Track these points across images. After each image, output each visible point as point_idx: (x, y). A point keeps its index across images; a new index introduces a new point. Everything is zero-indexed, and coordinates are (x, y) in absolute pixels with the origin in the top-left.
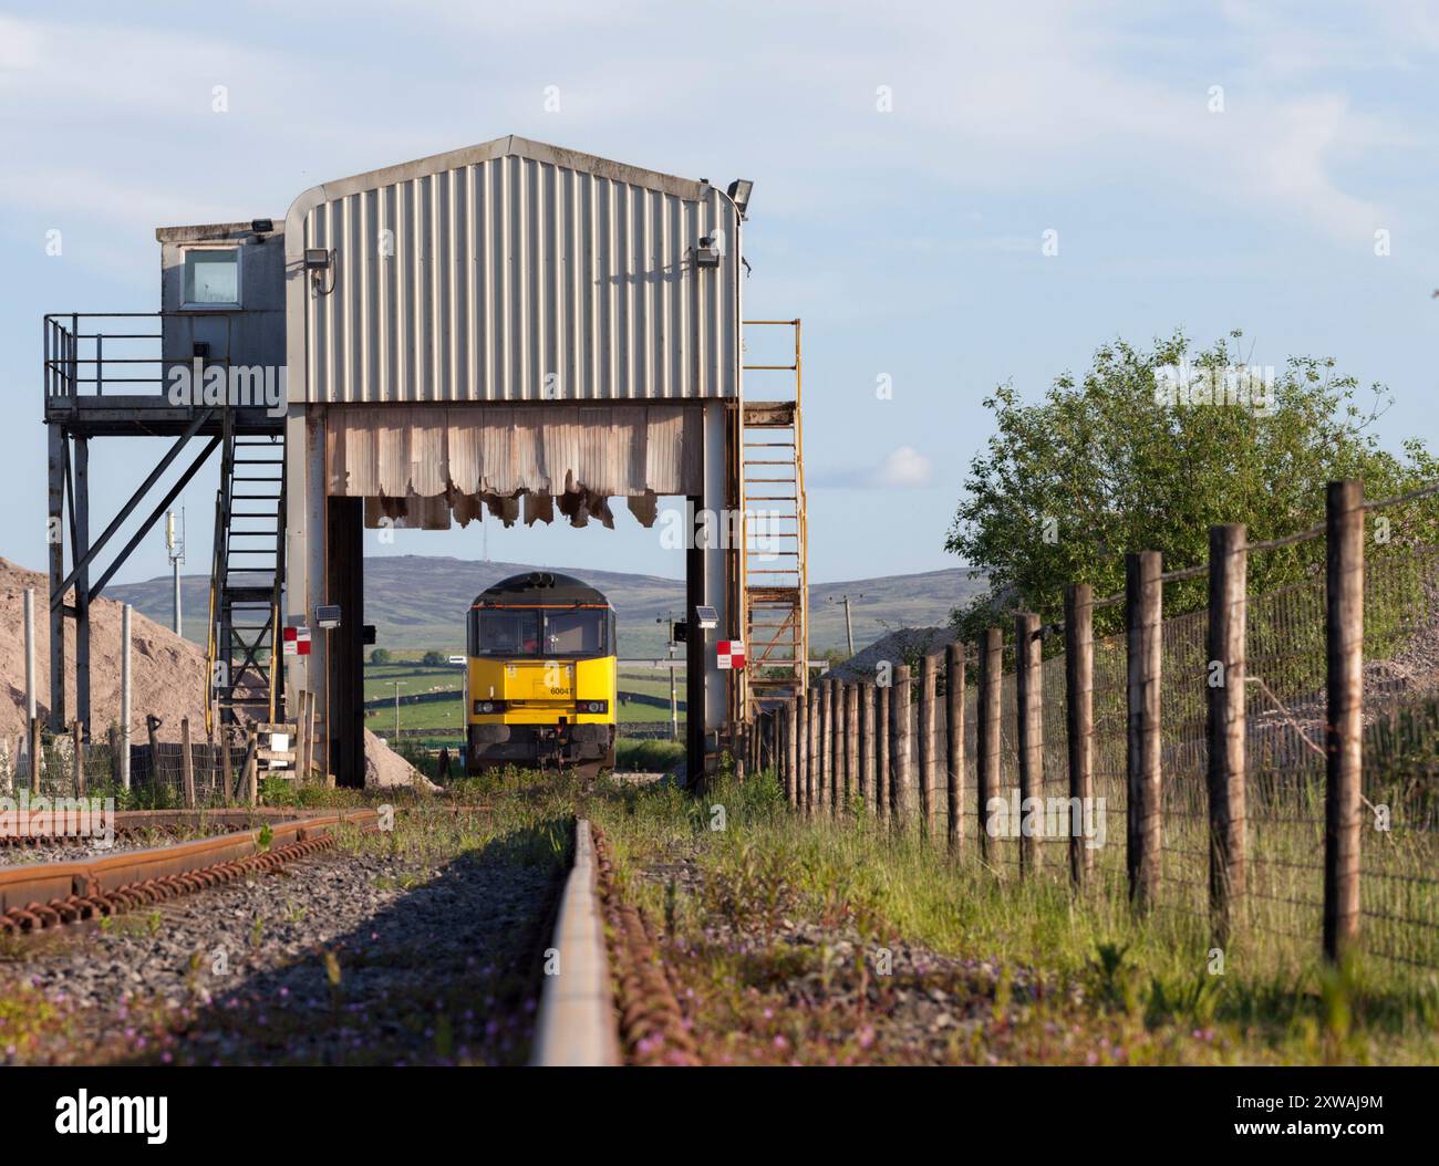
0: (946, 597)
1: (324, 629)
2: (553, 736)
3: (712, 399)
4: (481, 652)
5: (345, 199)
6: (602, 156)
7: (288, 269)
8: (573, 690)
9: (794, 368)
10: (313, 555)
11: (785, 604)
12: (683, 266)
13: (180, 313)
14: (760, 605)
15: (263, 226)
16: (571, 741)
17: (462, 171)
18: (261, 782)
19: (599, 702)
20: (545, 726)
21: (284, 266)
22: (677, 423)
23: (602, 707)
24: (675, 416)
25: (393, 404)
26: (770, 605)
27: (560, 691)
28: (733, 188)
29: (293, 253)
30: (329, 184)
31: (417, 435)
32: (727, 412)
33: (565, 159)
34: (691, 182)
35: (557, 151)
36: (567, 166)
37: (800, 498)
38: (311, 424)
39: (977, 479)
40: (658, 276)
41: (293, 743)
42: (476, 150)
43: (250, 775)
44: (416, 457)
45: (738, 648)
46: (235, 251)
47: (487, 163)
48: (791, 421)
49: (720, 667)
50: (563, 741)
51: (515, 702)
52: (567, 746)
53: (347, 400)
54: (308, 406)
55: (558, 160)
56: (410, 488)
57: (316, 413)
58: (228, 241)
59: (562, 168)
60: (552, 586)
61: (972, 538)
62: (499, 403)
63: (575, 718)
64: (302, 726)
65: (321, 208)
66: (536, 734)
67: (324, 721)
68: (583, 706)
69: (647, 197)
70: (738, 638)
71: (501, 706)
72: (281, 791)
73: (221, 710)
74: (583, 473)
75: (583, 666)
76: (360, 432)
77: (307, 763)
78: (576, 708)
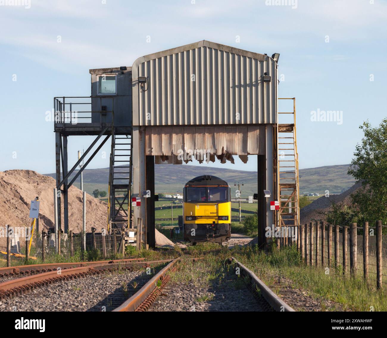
0: (323, 175)
1: (145, 198)
2: (211, 227)
3: (268, 124)
4: (188, 201)
5: (151, 61)
6: (233, 47)
7: (133, 83)
8: (217, 212)
9: (293, 113)
10: (141, 174)
11: (291, 189)
12: (259, 82)
13: (97, 97)
14: (284, 189)
15: (123, 68)
16: (217, 229)
17: (188, 52)
18: (126, 247)
19: (226, 216)
20: (208, 224)
21: (132, 82)
22: (257, 132)
23: (226, 218)
24: (256, 129)
25: (167, 126)
26: (287, 189)
27: (213, 213)
28: (273, 56)
29: (135, 78)
30: (146, 56)
31: (174, 136)
32: (273, 128)
33: (221, 48)
34: (261, 55)
35: (219, 45)
36: (222, 50)
37: (296, 155)
38: (140, 132)
39: (357, 152)
40: (251, 85)
41: (136, 234)
42: (193, 45)
43: (122, 245)
44: (174, 143)
45: (277, 203)
46: (115, 77)
47: (196, 49)
48: (293, 130)
49: (271, 209)
50: (214, 229)
51: (199, 217)
52: (215, 231)
53: (152, 125)
54: (140, 127)
55: (219, 48)
56: (172, 153)
57: (142, 129)
58: (112, 73)
59: (220, 51)
60: (210, 180)
61: (356, 170)
62: (200, 125)
63: (218, 222)
64: (139, 228)
65: (143, 64)
66: (206, 227)
67: (145, 227)
68: (220, 218)
69: (248, 60)
70: (277, 200)
71: (195, 218)
72: (132, 250)
73: (112, 224)
74: (227, 148)
75: (220, 205)
76: (156, 135)
77: (140, 240)
78: (218, 218)
